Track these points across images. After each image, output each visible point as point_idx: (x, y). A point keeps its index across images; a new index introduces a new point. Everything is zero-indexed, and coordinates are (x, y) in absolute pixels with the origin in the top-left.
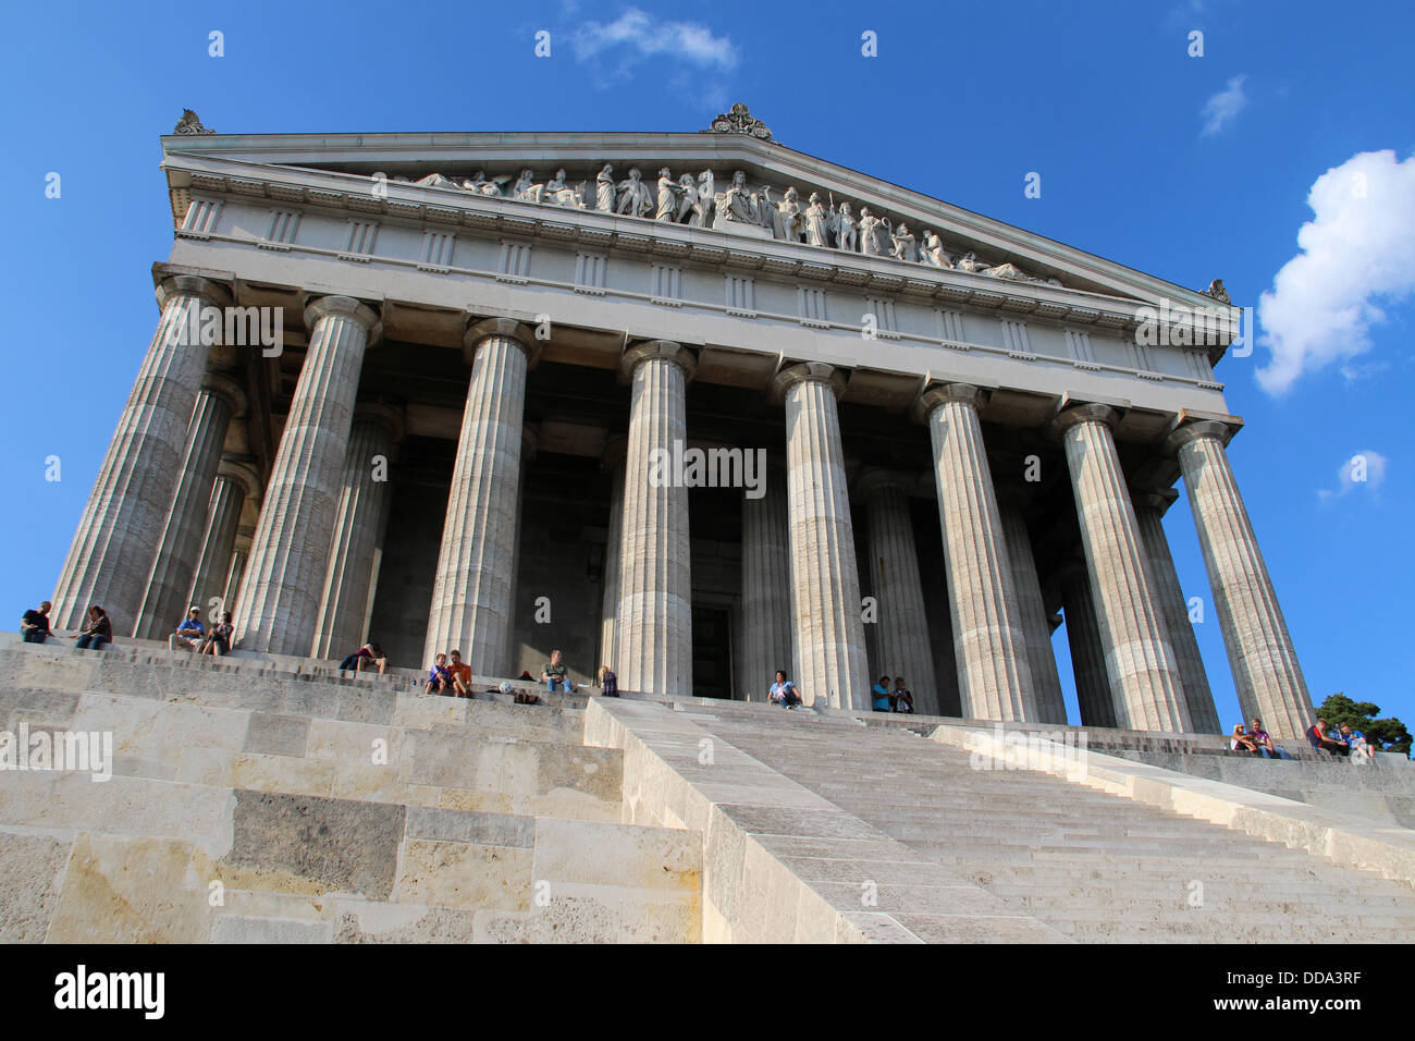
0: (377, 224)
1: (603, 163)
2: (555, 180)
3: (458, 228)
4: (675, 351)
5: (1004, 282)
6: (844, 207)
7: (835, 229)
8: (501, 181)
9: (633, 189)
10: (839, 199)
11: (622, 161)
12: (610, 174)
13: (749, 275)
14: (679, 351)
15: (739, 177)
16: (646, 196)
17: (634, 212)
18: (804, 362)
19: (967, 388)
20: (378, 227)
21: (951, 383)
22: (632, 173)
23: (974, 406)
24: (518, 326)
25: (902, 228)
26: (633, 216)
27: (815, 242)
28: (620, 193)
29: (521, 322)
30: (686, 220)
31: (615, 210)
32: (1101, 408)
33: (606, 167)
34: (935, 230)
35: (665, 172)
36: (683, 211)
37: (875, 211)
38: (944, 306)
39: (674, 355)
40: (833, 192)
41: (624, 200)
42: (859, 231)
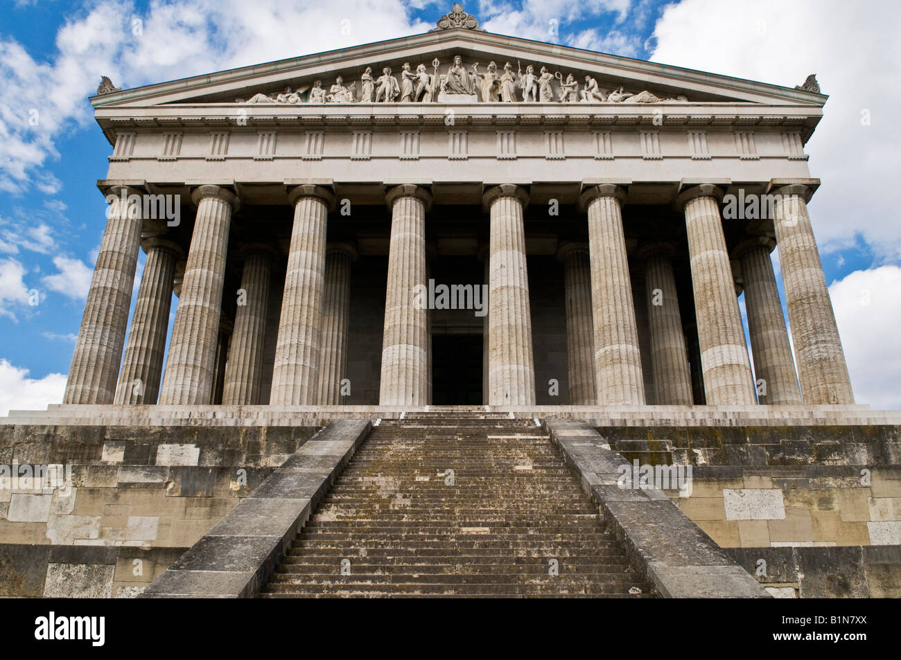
0: (228, 133)
1: (365, 66)
2: (336, 84)
3: (277, 128)
4: (414, 190)
5: (640, 106)
6: (530, 68)
7: (522, 87)
8: (301, 91)
9: (386, 81)
10: (525, 64)
11: (378, 63)
12: (370, 74)
13: (464, 129)
14: (416, 190)
15: (457, 60)
16: (395, 85)
17: (387, 98)
18: (498, 185)
19: (609, 187)
20: (229, 135)
21: (598, 185)
22: (385, 70)
23: (616, 198)
24: (315, 188)
25: (570, 78)
26: (386, 102)
27: (507, 98)
28: (376, 86)
29: (317, 185)
30: (420, 99)
31: (373, 99)
32: (708, 187)
33: (368, 69)
34: (593, 75)
35: (406, 66)
36: (418, 92)
37: (551, 68)
38: (598, 129)
39: (414, 192)
40: (521, 59)
41: (379, 91)
42: (538, 86)
